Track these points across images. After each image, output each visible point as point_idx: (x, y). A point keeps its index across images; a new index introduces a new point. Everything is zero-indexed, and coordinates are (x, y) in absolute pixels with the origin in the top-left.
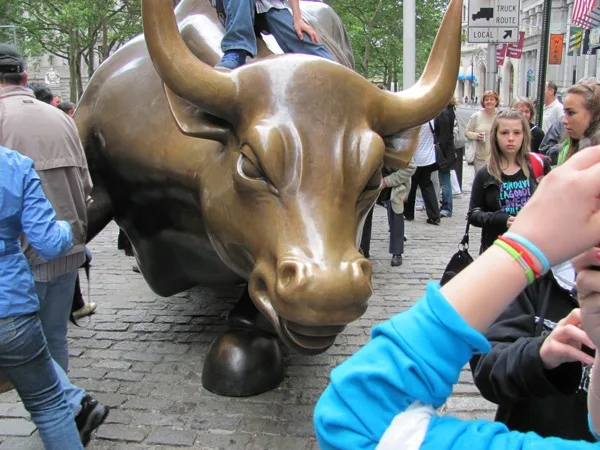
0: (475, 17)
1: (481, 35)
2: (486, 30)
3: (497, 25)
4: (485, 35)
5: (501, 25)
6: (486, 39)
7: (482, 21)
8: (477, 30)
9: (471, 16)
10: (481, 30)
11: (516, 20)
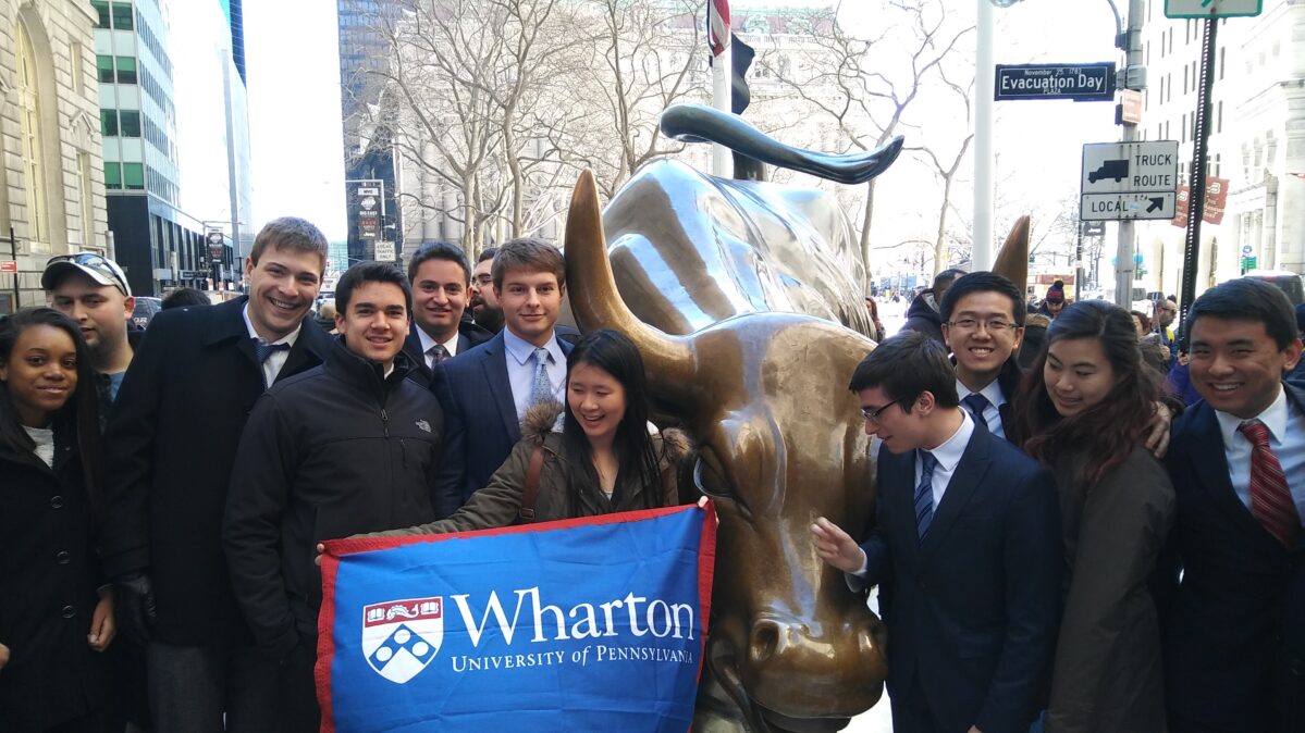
0: (1094, 177)
1: (1104, 207)
2: (1115, 198)
3: (1134, 188)
4: (1112, 206)
5: (1142, 188)
6: (1115, 214)
7: (1108, 184)
8: (1097, 199)
9: (1087, 176)
10: (1106, 199)
11: (1171, 181)
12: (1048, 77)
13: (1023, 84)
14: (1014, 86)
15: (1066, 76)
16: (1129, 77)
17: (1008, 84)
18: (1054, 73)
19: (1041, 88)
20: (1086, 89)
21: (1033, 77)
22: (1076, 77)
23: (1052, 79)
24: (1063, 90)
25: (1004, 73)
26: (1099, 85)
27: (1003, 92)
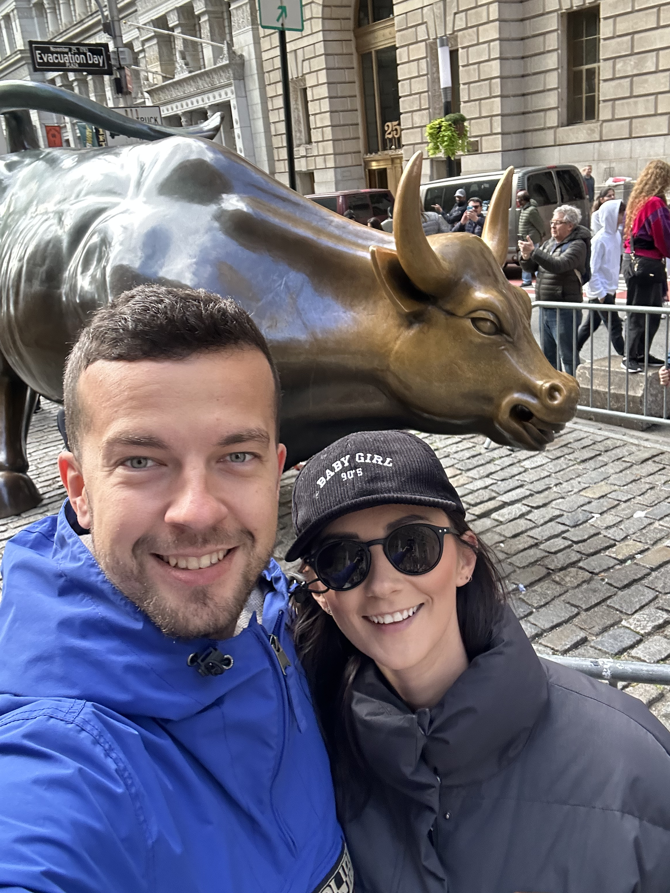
0: (113, 134)
7: (122, 139)
12: (67, 53)
13: (51, 58)
14: (45, 60)
15: (79, 53)
16: (121, 57)
17: (41, 58)
18: (70, 50)
19: (65, 63)
20: (93, 65)
21: (57, 53)
22: (85, 54)
23: (70, 55)
24: (80, 64)
25: (37, 48)
26: (101, 61)
27: (40, 64)
